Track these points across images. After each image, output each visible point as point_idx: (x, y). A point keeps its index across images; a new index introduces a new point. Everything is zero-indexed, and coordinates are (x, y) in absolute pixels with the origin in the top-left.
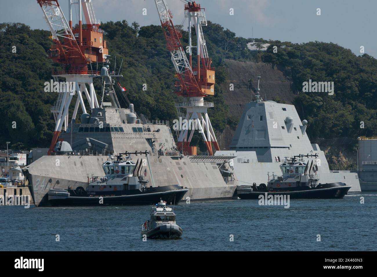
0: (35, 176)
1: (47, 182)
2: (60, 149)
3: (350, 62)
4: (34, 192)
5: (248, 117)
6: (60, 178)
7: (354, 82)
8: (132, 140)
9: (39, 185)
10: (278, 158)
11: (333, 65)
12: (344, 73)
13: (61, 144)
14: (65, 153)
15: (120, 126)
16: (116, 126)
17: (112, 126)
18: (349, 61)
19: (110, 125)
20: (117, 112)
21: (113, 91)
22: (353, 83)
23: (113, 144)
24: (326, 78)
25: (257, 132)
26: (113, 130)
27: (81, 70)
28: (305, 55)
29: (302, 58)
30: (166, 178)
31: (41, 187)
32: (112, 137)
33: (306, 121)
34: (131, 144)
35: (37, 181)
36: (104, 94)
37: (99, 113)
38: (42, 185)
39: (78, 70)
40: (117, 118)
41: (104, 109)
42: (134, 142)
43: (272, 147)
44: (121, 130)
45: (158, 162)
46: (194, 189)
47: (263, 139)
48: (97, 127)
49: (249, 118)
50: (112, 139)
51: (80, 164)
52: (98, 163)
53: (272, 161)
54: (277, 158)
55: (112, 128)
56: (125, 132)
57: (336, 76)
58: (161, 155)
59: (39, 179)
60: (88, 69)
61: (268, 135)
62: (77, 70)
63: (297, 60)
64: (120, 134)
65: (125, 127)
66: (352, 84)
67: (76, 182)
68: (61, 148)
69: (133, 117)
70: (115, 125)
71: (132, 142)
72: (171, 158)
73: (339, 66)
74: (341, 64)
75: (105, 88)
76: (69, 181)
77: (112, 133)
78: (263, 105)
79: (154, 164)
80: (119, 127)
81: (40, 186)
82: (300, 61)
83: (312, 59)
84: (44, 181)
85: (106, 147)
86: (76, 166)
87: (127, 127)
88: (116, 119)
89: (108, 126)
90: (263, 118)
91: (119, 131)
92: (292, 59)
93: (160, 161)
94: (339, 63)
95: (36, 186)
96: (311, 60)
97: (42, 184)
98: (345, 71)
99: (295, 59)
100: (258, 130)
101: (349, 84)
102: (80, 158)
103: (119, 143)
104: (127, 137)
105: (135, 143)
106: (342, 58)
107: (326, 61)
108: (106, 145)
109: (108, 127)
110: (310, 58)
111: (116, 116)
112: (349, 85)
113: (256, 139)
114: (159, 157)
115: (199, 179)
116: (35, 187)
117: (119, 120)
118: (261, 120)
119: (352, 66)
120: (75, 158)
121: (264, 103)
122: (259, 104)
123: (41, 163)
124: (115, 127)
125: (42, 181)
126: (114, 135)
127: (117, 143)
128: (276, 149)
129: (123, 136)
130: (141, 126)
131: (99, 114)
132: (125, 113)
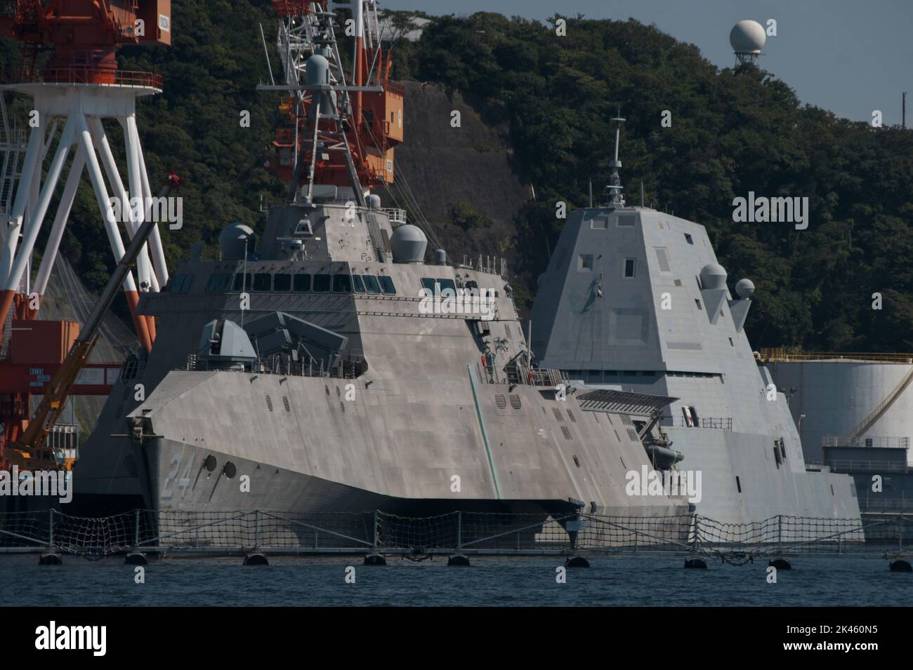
0: (170, 442)
1: (199, 466)
2: (216, 348)
3: (702, 89)
4: (162, 503)
5: (580, 262)
6: (234, 455)
7: (718, 160)
8: (423, 325)
9: (175, 477)
10: (692, 410)
11: (646, 98)
12: (688, 126)
13: (220, 330)
14: (235, 363)
15: (382, 270)
16: (371, 273)
17: (357, 273)
18: (698, 85)
19: (351, 266)
20: (361, 221)
21: (344, 146)
22: (716, 161)
23: (361, 334)
24: (630, 142)
25: (613, 317)
26: (359, 287)
27: (97, 67)
28: (558, 60)
29: (545, 71)
30: (534, 466)
31: (180, 484)
32: (358, 310)
33: (749, 283)
34: (419, 339)
35: (172, 462)
36: (317, 153)
37: (302, 221)
38: (185, 477)
39: (87, 67)
40: (362, 241)
41: (320, 209)
42: (430, 331)
43: (671, 373)
44: (387, 285)
45: (509, 408)
46: (609, 508)
47: (639, 342)
48: (302, 272)
49: (585, 265)
50: (359, 317)
51: (283, 407)
52: (329, 404)
53: (672, 421)
54: (689, 414)
55: (357, 278)
56: (400, 294)
57: (661, 136)
58: (516, 381)
59: (178, 456)
60: (116, 67)
61: (656, 328)
62: (83, 67)
63: (531, 76)
64: (383, 299)
65: (400, 275)
66: (713, 165)
67: (277, 472)
68: (220, 344)
69: (414, 240)
70: (367, 269)
71: (422, 333)
72: (540, 395)
73: (667, 100)
74: (676, 95)
75: (318, 134)
76: (258, 467)
77: (357, 295)
78: (635, 221)
79: (498, 415)
80: (381, 275)
81: (179, 482)
82: (541, 81)
83: (578, 73)
84: (189, 465)
85: (343, 347)
86: (271, 411)
87: (404, 274)
88: (360, 245)
89: (341, 269)
90: (636, 267)
91: (380, 292)
92: (512, 73)
93: (517, 405)
94: (670, 91)
95: (167, 480)
96: (578, 78)
97: (184, 475)
98: (691, 121)
99: (521, 74)
100: (619, 312)
101: (704, 165)
102: (281, 382)
103: (382, 332)
104: (406, 311)
105: (433, 335)
106: (676, 73)
107: (619, 84)
108: (342, 339)
109: (343, 273)
110: (572, 72)
111: (359, 235)
112: (704, 169)
113: (612, 341)
114: (511, 389)
115: (611, 475)
116: (165, 485)
117: (370, 251)
118: (629, 272)
119: (711, 102)
120: (268, 382)
121: (638, 215)
122: (619, 217)
123: (182, 396)
124: (365, 274)
125: (185, 462)
126: (363, 304)
127: (373, 333)
128: (684, 378)
129: (391, 310)
130: (448, 272)
131: (305, 228)
132: (380, 227)
